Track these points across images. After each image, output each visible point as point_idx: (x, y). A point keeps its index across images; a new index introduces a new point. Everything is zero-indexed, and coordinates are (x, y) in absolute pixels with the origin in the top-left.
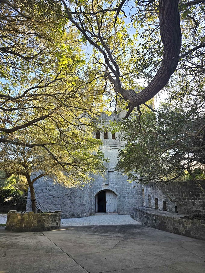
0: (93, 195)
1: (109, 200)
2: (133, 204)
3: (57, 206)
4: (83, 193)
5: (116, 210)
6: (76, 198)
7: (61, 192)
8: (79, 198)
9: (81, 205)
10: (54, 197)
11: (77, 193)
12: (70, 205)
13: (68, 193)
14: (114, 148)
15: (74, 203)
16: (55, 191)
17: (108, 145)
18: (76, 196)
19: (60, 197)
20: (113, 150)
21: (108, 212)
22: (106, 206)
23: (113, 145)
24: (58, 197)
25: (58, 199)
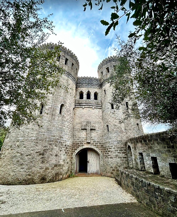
0: (74, 154)
1: (90, 160)
2: (117, 165)
3: (24, 166)
4: (60, 151)
5: (98, 170)
6: (51, 157)
7: (32, 149)
8: (55, 157)
9: (56, 166)
10: (22, 154)
11: (53, 150)
12: (41, 165)
13: (40, 151)
14: (96, 107)
15: (47, 163)
16: (25, 147)
17: (90, 105)
18: (51, 154)
19: (30, 155)
20: (95, 109)
21: (90, 172)
22: (88, 166)
23: (95, 105)
24: (27, 155)
25: (26, 157)
